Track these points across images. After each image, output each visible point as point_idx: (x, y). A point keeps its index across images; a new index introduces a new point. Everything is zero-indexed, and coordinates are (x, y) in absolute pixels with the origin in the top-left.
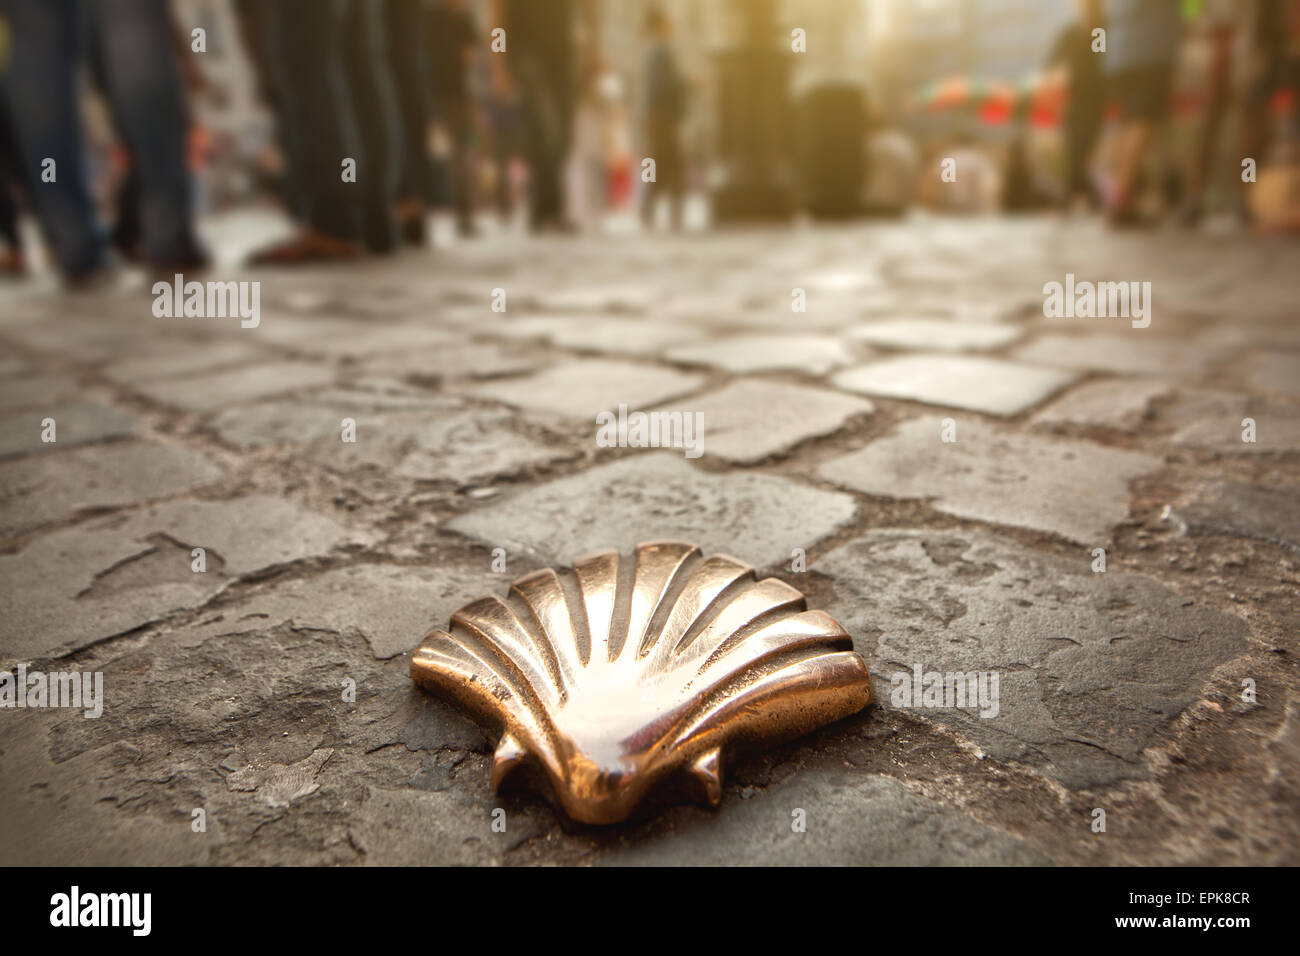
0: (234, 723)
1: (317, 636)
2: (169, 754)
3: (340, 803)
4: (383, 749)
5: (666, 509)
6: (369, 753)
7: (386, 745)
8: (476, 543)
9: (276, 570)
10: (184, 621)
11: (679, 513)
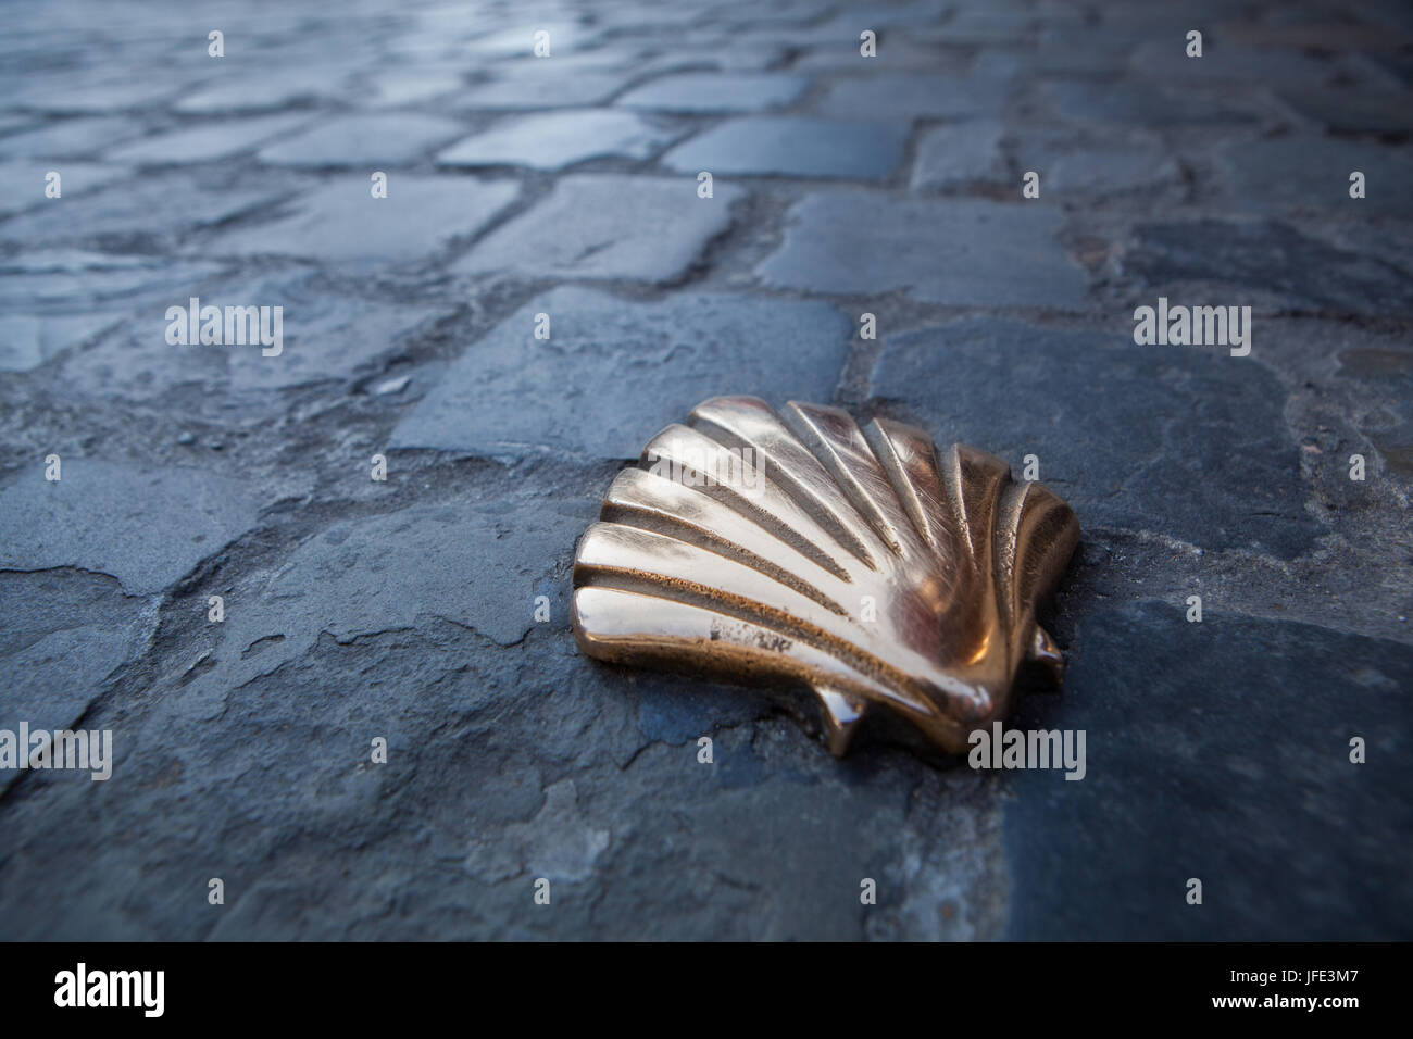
0: (397, 796)
1: (389, 641)
2: (347, 874)
3: (662, 843)
4: (640, 757)
5: (650, 357)
6: (625, 767)
7: (639, 751)
8: (460, 456)
9: (210, 566)
10: (141, 680)
11: (667, 360)
